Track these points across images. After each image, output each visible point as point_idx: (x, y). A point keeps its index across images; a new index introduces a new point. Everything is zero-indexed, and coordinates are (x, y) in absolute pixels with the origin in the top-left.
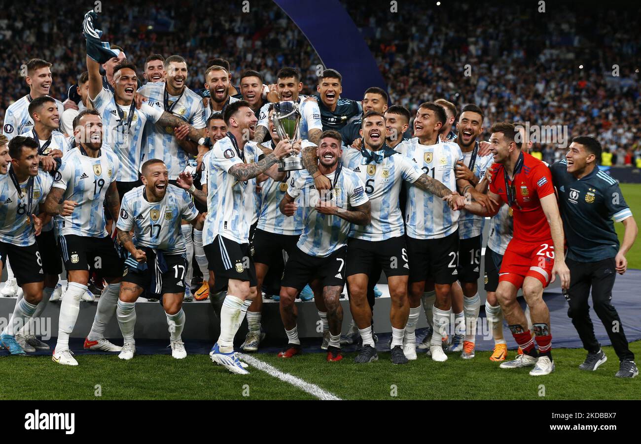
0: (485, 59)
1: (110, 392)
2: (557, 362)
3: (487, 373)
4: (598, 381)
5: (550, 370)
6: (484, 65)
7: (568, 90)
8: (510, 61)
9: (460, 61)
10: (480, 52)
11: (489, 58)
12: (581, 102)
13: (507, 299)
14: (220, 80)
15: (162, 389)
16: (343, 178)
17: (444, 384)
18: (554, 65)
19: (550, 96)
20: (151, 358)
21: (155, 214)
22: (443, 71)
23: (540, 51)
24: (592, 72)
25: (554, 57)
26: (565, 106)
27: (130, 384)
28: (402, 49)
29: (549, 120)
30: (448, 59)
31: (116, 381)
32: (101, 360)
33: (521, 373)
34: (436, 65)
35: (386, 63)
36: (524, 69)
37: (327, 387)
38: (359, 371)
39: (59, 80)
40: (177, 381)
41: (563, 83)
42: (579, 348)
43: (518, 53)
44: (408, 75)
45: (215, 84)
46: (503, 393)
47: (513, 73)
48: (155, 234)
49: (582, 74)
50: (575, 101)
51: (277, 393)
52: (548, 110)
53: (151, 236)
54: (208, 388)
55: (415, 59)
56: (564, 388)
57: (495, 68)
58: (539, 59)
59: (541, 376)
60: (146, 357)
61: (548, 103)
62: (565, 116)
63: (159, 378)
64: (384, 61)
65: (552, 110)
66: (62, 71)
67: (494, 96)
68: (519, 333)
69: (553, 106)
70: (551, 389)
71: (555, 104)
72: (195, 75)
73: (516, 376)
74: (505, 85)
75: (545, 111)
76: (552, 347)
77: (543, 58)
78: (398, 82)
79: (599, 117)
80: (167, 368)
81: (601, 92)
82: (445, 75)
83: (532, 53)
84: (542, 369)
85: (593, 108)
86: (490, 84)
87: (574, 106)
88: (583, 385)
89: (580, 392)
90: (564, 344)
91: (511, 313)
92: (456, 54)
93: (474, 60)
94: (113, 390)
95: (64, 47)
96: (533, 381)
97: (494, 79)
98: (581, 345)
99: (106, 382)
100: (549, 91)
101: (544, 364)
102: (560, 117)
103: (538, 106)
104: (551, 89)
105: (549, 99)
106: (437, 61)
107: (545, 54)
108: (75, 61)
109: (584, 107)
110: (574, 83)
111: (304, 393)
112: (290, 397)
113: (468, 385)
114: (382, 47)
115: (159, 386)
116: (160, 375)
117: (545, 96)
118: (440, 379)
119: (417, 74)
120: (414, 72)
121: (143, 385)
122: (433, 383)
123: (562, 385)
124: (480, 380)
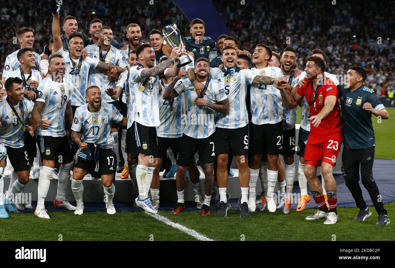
0: (297, 32)
1: (69, 234)
2: (341, 216)
3: (298, 223)
4: (366, 228)
5: (336, 220)
6: (296, 36)
7: (347, 50)
8: (311, 33)
9: (281, 33)
10: (293, 28)
11: (299, 31)
12: (354, 57)
13: (310, 175)
14: (136, 32)
15: (101, 233)
16: (211, 84)
17: (272, 230)
18: (338, 35)
19: (336, 54)
20: (94, 214)
21: (95, 120)
22: (271, 39)
23: (329, 27)
24: (361, 39)
25: (338, 31)
26: (345, 60)
27: (82, 229)
28: (246, 26)
29: (335, 69)
30: (274, 32)
31: (73, 228)
32: (64, 215)
33: (318, 223)
34: (266, 36)
35: (237, 34)
36: (320, 37)
37: (201, 231)
38: (220, 221)
39: (38, 45)
40: (110, 228)
41: (343, 46)
42: (354, 207)
43: (317, 28)
44: (250, 41)
45: (133, 35)
46: (308, 235)
47: (313, 40)
48: (96, 132)
49: (355, 41)
50: (351, 57)
51: (171, 235)
52: (334, 62)
53: (93, 134)
54: (128, 232)
55: (254, 32)
56: (344, 232)
57: (303, 37)
58: (329, 32)
59: (331, 225)
60: (91, 213)
61: (334, 58)
62: (345, 66)
63: (99, 226)
64: (235, 33)
65: (337, 62)
66: (40, 39)
67: (302, 54)
68: (317, 196)
69: (337, 60)
70: (337, 232)
71: (339, 59)
72: (121, 42)
73: (316, 224)
74: (308, 48)
75: (333, 63)
76: (337, 207)
77: (331, 32)
78: (244, 46)
79: (366, 67)
80: (104, 220)
81: (367, 52)
82: (272, 42)
83: (325, 28)
84: (331, 220)
85: (362, 61)
86: (299, 47)
87: (350, 60)
88: (356, 229)
89: (354, 234)
90: (344, 205)
91: (313, 183)
92: (279, 29)
93: (289, 33)
94: (71, 233)
95: (41, 25)
96: (326, 227)
97: (302, 44)
98: (355, 205)
99: (67, 228)
100: (335, 51)
101: (332, 217)
102: (341, 67)
103: (329, 60)
104: (336, 50)
105: (335, 56)
106: (267, 33)
107: (332, 29)
108: (48, 33)
109: (357, 61)
110: (351, 46)
111: (187, 235)
112: (178, 237)
113: (287, 230)
114: (234, 24)
115: (99, 231)
116: (99, 224)
117: (333, 54)
118: (269, 226)
119: (255, 41)
120: (253, 40)
121: (89, 230)
122: (265, 229)
123: (343, 230)
124: (294, 227)
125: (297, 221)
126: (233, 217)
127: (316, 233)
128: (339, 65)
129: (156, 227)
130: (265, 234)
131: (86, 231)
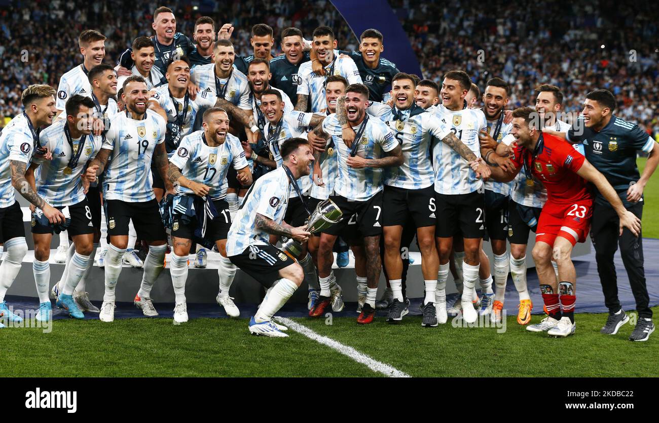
0: (513, 39)
2: (580, 326)
4: (619, 345)
5: (570, 331)
6: (512, 45)
7: (592, 69)
8: (536, 41)
9: (489, 40)
10: (507, 33)
11: (517, 39)
12: (603, 79)
13: (541, 258)
15: (206, 351)
16: (371, 127)
17: (473, 347)
18: (578, 45)
19: (574, 74)
22: (472, 51)
23: (564, 32)
24: (614, 51)
25: (578, 38)
26: (589, 83)
27: (176, 346)
28: (434, 29)
30: (478, 39)
31: (162, 343)
34: (466, 45)
35: (419, 42)
36: (549, 48)
38: (393, 334)
40: (220, 344)
41: (586, 62)
42: (601, 313)
43: (544, 34)
44: (439, 55)
47: (539, 52)
48: (210, 177)
49: (604, 54)
50: (598, 80)
51: (315, 355)
52: (572, 87)
53: (205, 178)
54: (249, 349)
55: (446, 39)
57: (522, 48)
58: (564, 39)
61: (572, 81)
63: (203, 341)
64: (417, 40)
65: (576, 87)
66: (111, 49)
67: (521, 74)
68: (548, 293)
69: (577, 84)
70: (574, 352)
71: (579, 82)
74: (531, 64)
75: (569, 88)
77: (567, 39)
78: (430, 60)
79: (621, 94)
81: (623, 71)
83: (558, 33)
84: (561, 329)
85: (615, 85)
86: (516, 63)
87: (596, 84)
88: (605, 348)
90: (589, 310)
91: (544, 272)
92: (485, 34)
93: (502, 40)
97: (521, 58)
100: (573, 70)
101: (564, 325)
103: (563, 84)
104: (575, 68)
105: (573, 77)
106: (467, 41)
107: (569, 35)
108: (124, 40)
109: (606, 85)
110: (597, 62)
111: (340, 355)
113: (496, 348)
114: (415, 27)
115: (203, 347)
116: (204, 338)
117: (570, 75)
118: (469, 342)
119: (448, 53)
120: (445, 52)
121: (188, 347)
122: (462, 346)
123: (585, 348)
124: (508, 343)
125: (513, 333)
126: (413, 327)
127: (542, 352)
128: (579, 92)
129: (292, 341)
130: (463, 354)
131: (183, 348)
